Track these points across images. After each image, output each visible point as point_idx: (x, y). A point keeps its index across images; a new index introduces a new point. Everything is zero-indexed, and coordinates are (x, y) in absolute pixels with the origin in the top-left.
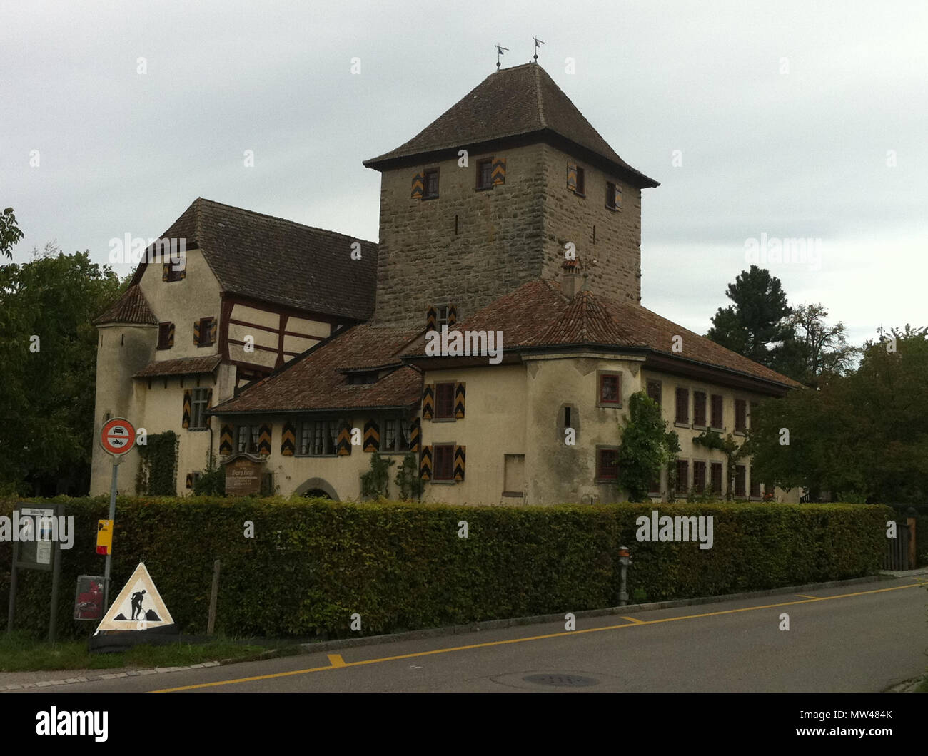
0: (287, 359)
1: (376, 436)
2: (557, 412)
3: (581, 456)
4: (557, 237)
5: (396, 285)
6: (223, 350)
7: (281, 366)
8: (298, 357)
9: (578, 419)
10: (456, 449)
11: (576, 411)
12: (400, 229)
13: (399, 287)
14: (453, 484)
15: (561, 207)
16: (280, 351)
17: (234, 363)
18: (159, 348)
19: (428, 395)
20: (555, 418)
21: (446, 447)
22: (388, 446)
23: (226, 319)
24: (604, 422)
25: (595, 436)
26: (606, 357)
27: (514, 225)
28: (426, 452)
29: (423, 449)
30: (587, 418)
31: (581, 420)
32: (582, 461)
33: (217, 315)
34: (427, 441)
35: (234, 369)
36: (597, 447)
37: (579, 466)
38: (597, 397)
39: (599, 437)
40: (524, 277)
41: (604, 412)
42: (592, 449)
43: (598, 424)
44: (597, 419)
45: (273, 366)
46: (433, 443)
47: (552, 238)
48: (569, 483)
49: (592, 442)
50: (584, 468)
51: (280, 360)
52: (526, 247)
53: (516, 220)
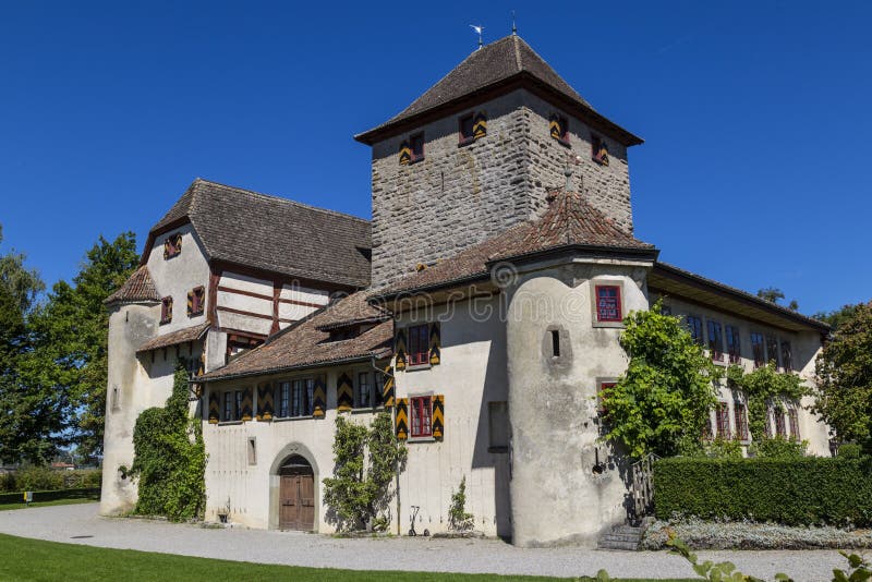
0: (283, 326)
1: (349, 392)
2: (542, 338)
3: (577, 393)
4: (543, 184)
5: (388, 249)
6: (212, 317)
7: (276, 334)
8: (295, 324)
9: (570, 346)
10: (433, 399)
11: (567, 336)
12: (390, 195)
13: (392, 251)
14: (433, 442)
15: (546, 153)
16: (275, 319)
17: (224, 329)
18: (162, 323)
19: (401, 341)
20: (540, 346)
21: (423, 398)
22: (363, 402)
23: (215, 287)
24: (605, 347)
25: (593, 366)
26: (601, 261)
27: (498, 174)
28: (402, 406)
29: (397, 402)
30: (581, 342)
31: (574, 347)
32: (579, 400)
33: (206, 284)
34: (402, 392)
35: (224, 336)
36: (598, 380)
37: (576, 405)
38: (593, 314)
39: (599, 366)
40: (511, 224)
41: (604, 334)
42: (592, 382)
43: (597, 349)
44: (594, 343)
45: (267, 332)
46: (409, 395)
47: (538, 184)
48: (564, 429)
49: (590, 374)
50: (581, 409)
51: (275, 327)
52: (512, 193)
53: (499, 169)
